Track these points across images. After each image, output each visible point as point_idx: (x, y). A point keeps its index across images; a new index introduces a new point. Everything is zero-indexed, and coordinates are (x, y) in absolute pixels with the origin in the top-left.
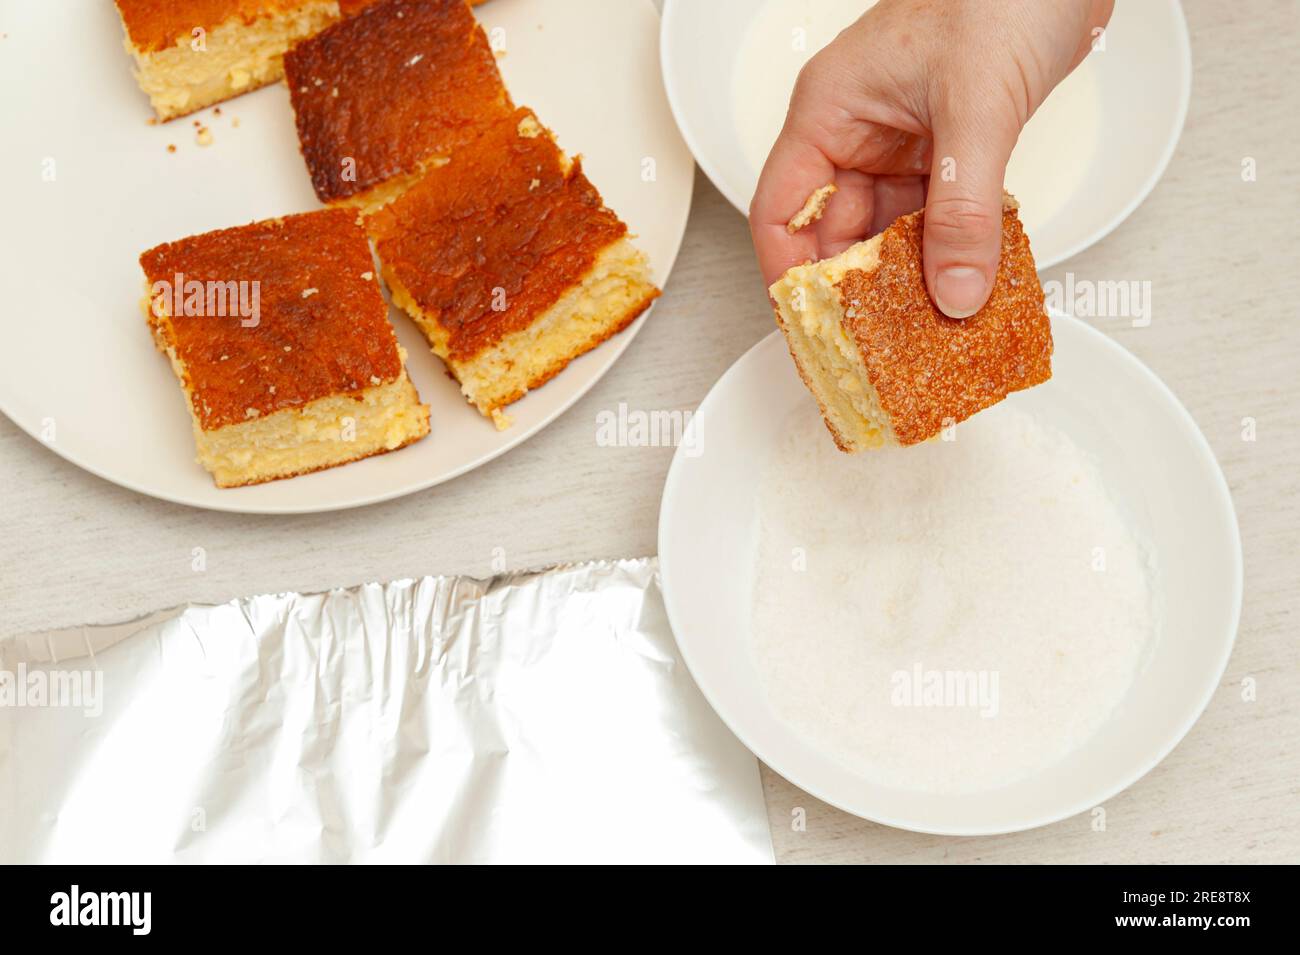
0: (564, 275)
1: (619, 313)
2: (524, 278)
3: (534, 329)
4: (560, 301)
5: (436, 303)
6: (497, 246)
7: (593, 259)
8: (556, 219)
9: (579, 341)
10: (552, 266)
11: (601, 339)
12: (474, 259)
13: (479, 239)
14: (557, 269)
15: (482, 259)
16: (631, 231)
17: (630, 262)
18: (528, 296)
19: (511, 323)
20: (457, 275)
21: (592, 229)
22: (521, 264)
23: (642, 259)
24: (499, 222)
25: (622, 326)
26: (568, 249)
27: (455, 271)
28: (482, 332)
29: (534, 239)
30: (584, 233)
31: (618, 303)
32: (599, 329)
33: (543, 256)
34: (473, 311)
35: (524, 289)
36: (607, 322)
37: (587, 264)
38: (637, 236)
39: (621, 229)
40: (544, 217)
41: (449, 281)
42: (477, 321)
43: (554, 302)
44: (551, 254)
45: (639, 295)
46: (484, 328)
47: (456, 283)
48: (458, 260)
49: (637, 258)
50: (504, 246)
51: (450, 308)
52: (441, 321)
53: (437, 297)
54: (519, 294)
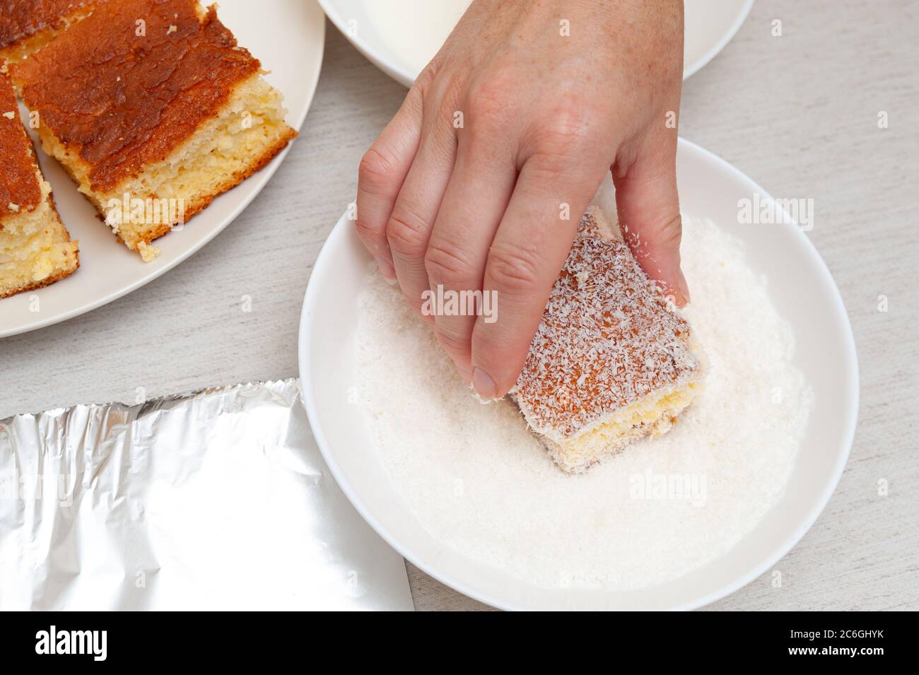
0: (200, 107)
1: (258, 152)
2: (162, 111)
3: (173, 160)
4: (197, 132)
5: (78, 139)
6: (136, 84)
7: (228, 92)
8: (192, 58)
9: (220, 179)
10: (189, 100)
11: (243, 177)
12: (113, 97)
13: (119, 79)
14: (193, 102)
15: (122, 98)
16: (264, 67)
17: (265, 98)
18: (167, 128)
19: (150, 153)
20: (98, 114)
21: (227, 65)
22: (159, 99)
23: (276, 95)
24: (139, 63)
25: (262, 164)
26: (204, 84)
27: (97, 110)
28: (124, 162)
29: (171, 77)
30: (219, 70)
31: (258, 143)
32: (239, 166)
33: (180, 91)
34: (113, 145)
35: (162, 122)
36: (247, 160)
37: (223, 97)
38: (269, 72)
39: (255, 65)
40: (181, 57)
41: (90, 118)
42: (117, 153)
43: (192, 133)
44: (188, 90)
45: (276, 135)
46: (124, 159)
47: (97, 120)
48: (100, 100)
49: (271, 93)
50: (142, 84)
51: (91, 142)
52: (83, 154)
53: (79, 133)
54: (157, 126)
